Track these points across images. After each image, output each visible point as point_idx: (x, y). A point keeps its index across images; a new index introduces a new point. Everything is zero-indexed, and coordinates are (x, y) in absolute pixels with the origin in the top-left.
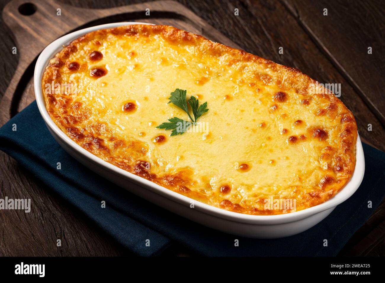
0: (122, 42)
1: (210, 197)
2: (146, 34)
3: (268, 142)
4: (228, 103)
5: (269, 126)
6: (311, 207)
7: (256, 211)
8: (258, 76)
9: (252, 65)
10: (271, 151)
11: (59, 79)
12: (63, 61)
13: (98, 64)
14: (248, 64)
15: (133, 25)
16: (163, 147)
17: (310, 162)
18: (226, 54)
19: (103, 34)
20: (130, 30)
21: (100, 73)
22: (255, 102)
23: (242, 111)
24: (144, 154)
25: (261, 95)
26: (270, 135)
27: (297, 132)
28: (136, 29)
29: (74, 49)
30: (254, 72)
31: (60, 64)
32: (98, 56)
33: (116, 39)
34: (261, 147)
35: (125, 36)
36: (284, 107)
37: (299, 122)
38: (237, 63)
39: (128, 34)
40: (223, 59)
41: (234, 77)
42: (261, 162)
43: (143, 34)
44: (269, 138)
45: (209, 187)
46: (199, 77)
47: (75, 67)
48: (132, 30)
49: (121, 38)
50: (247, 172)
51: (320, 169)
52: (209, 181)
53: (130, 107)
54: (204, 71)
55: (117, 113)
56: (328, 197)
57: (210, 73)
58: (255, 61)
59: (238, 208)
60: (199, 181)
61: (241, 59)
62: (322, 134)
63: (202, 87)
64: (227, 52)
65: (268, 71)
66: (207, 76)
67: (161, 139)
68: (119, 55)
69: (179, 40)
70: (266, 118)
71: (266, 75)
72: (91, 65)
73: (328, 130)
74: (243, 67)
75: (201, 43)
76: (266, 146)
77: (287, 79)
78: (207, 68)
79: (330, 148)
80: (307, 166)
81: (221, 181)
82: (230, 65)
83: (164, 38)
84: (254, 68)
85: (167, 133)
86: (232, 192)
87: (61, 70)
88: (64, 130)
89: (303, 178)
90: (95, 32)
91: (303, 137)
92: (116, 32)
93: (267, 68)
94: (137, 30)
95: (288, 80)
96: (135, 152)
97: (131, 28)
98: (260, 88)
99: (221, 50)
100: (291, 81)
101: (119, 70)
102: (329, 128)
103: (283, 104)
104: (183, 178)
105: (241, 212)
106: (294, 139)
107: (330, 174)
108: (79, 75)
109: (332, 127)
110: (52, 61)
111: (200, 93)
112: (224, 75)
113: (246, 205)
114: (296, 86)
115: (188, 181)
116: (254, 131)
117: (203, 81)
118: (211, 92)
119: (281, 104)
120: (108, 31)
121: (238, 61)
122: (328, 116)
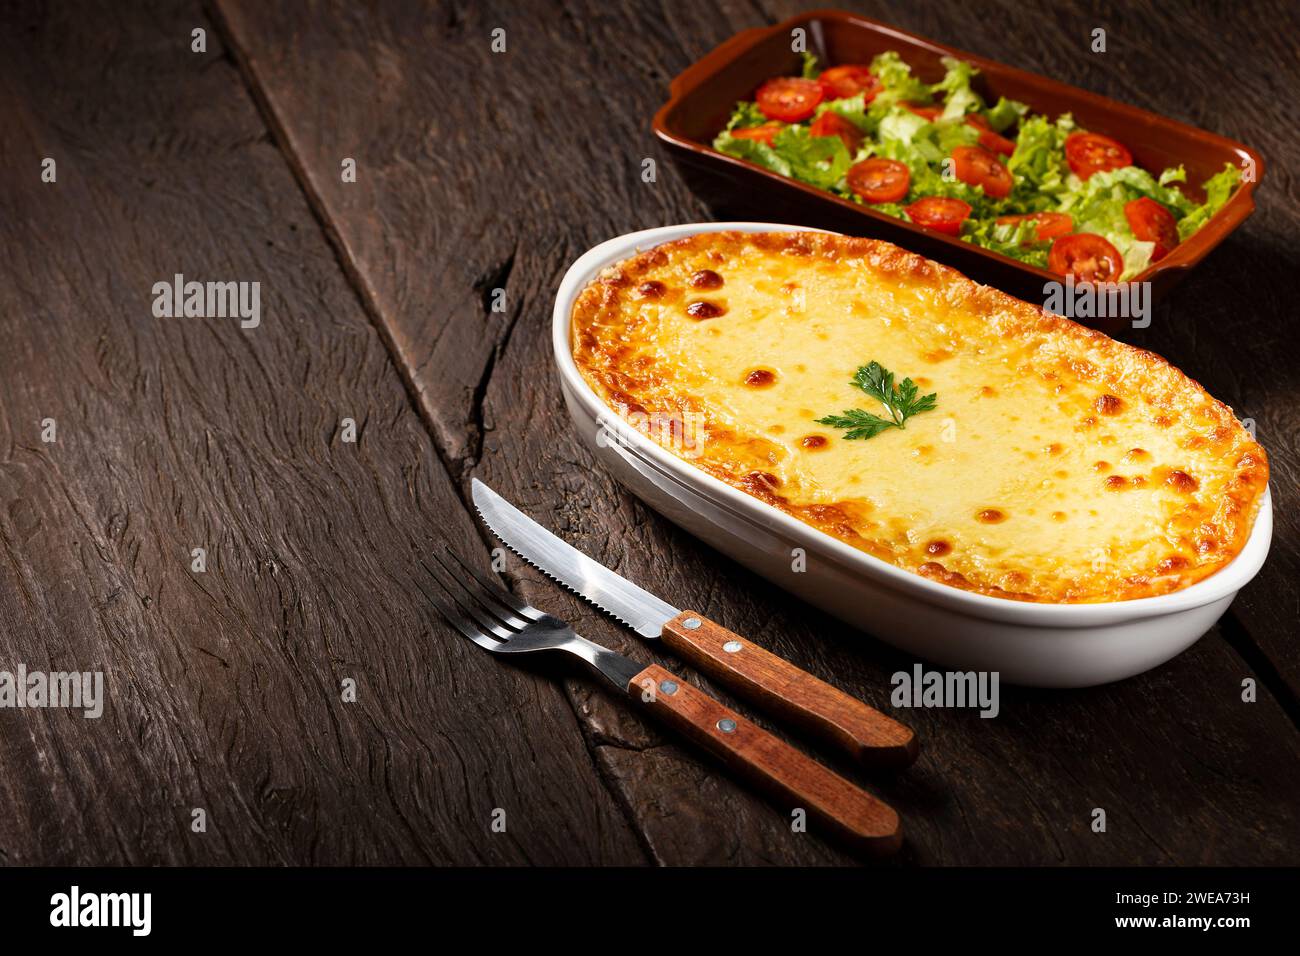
0: (771, 263)
1: (900, 555)
2: (830, 255)
3: (1057, 481)
4: (985, 403)
5: (1069, 453)
6: (1123, 600)
7: (997, 591)
8: (1065, 364)
9: (1057, 339)
10: (1060, 496)
11: (614, 309)
12: (631, 276)
13: (711, 295)
14: (1049, 337)
15: (805, 233)
16: (817, 457)
17: (1143, 528)
18: (1004, 312)
19: (735, 241)
20: (796, 241)
21: (709, 311)
22: (1047, 408)
23: (1014, 419)
24: (772, 464)
25: (1064, 398)
26: (1065, 468)
27: (1127, 469)
28: (811, 242)
29: (660, 258)
30: (1060, 353)
31: (624, 282)
32: (711, 280)
33: (761, 255)
34: (1041, 486)
35: (783, 253)
36: (1111, 424)
37: (1139, 451)
38: (1026, 334)
39: (791, 250)
40: (996, 322)
41: (1013, 358)
42: (1032, 512)
43: (825, 254)
44: (1062, 474)
45: (902, 538)
46: (932, 348)
47: (656, 290)
48: (801, 242)
49: (772, 256)
50: (996, 523)
51: (1163, 540)
52: (907, 529)
53: (762, 378)
54: (946, 340)
55: (731, 384)
56: (1167, 587)
57: (960, 344)
58: (1065, 332)
59: (958, 579)
60: (882, 524)
61: (1036, 325)
62: (1184, 480)
63: (934, 367)
64: (1007, 308)
65: (1093, 356)
66: (949, 349)
67: (817, 442)
68: (759, 286)
69: (903, 272)
70: (1067, 439)
71: (1085, 363)
72: (691, 295)
73: (1200, 477)
74: (1037, 344)
75: (951, 284)
76: (1052, 485)
77: (1130, 375)
78: (953, 335)
79: (1195, 507)
80: (1136, 532)
81: (932, 531)
82: (1009, 335)
83: (869, 265)
84: (1062, 347)
85: (834, 434)
86: (954, 555)
87: (621, 293)
88: (602, 392)
89: (1120, 551)
90: (714, 236)
91: (1141, 481)
92: (763, 242)
93: (1091, 347)
94: (813, 244)
95: (1133, 376)
96: (752, 457)
97: (798, 238)
98: (1064, 384)
99: (994, 303)
100: (1140, 379)
101: (754, 311)
102: (1204, 473)
103: (1110, 417)
104: (848, 513)
105: (964, 588)
106: (1118, 481)
107: (1183, 551)
108: (661, 308)
109: (1212, 471)
110: (606, 272)
111: (926, 376)
112: (990, 353)
113: (979, 581)
114: (1149, 390)
115: (858, 520)
116: (1031, 456)
117: (938, 356)
118: (953, 377)
119: (1105, 418)
120: (745, 236)
121: (1028, 329)
122: (1207, 451)
